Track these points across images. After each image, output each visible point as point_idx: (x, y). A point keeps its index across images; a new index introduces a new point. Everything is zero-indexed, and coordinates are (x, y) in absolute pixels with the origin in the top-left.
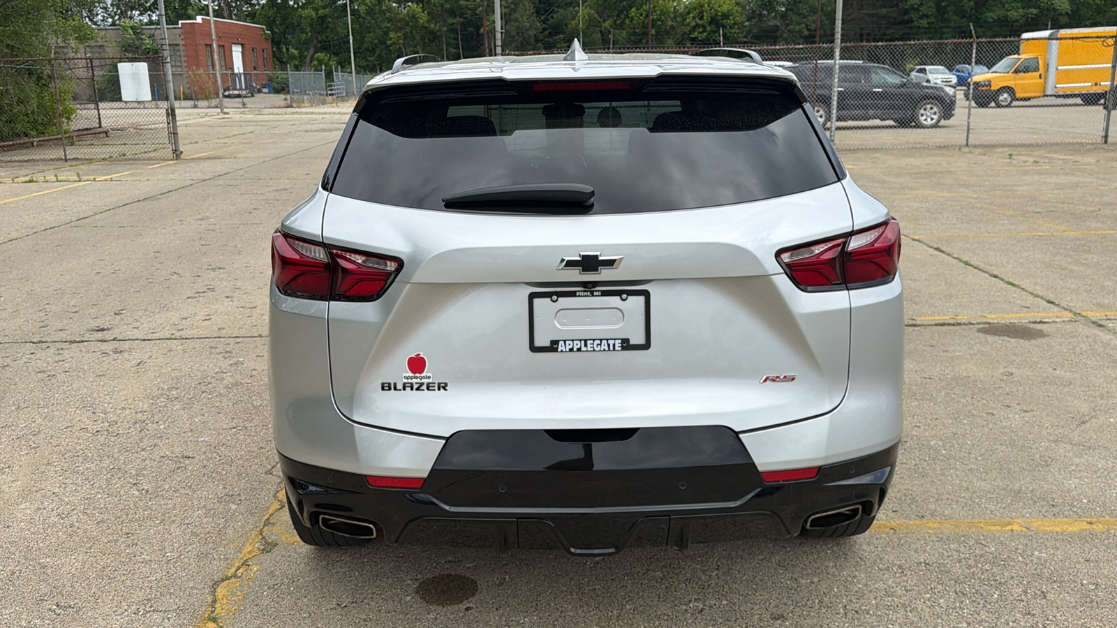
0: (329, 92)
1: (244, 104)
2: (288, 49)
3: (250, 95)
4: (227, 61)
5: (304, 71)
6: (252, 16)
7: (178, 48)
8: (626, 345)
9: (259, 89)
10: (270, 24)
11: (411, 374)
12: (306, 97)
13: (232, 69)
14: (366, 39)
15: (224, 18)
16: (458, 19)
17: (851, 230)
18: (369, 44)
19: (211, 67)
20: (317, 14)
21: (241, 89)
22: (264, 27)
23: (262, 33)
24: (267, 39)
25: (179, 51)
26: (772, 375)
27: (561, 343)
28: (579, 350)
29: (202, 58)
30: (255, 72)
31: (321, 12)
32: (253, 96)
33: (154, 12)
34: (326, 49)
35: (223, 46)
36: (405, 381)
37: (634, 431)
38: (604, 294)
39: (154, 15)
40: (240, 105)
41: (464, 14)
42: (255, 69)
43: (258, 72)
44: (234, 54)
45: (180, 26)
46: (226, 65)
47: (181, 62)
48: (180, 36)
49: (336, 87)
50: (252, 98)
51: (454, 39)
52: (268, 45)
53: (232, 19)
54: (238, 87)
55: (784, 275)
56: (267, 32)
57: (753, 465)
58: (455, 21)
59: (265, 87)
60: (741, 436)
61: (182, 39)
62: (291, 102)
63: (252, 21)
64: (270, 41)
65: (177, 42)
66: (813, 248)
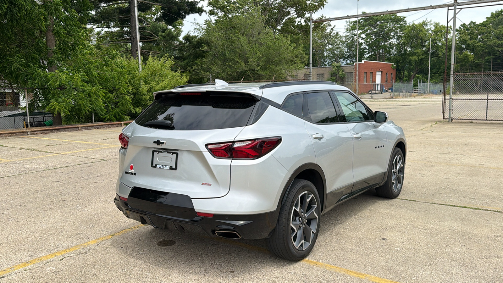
0: (414, 92)
1: (372, 97)
2: (404, 73)
3: (380, 93)
4: (373, 79)
5: (407, 82)
6: (389, 60)
7: (352, 74)
8: (171, 168)
9: (387, 90)
10: (397, 62)
11: (130, 170)
12: (401, 94)
13: (375, 82)
14: (441, 67)
15: (377, 61)
16: (491, 56)
17: (233, 140)
18: (442, 70)
19: (365, 81)
20: (418, 58)
21: (378, 90)
22: (393, 64)
23: (392, 66)
24: (393, 69)
25: (353, 75)
26: (205, 183)
27: (157, 165)
28: (161, 168)
29: (362, 78)
30: (386, 83)
31: (420, 57)
32: (382, 93)
33: (348, 59)
34: (422, 72)
35: (372, 72)
36: (129, 172)
37: (168, 193)
38: (168, 152)
39: (348, 60)
40: (371, 98)
41: (495, 54)
42: (386, 82)
43: (387, 83)
44: (377, 76)
45: (354, 65)
46: (372, 81)
47: (353, 80)
48: (354, 69)
49: (418, 89)
50: (381, 94)
51: (489, 66)
52: (394, 72)
53: (380, 61)
54: (377, 90)
55: (208, 152)
56: (394, 66)
57: (194, 209)
58: (490, 57)
59: (389, 90)
60: (192, 200)
61: (355, 70)
62: (393, 96)
63: (389, 61)
64: (395, 70)
65: (352, 72)
66: (220, 145)
